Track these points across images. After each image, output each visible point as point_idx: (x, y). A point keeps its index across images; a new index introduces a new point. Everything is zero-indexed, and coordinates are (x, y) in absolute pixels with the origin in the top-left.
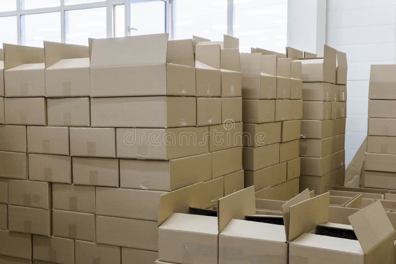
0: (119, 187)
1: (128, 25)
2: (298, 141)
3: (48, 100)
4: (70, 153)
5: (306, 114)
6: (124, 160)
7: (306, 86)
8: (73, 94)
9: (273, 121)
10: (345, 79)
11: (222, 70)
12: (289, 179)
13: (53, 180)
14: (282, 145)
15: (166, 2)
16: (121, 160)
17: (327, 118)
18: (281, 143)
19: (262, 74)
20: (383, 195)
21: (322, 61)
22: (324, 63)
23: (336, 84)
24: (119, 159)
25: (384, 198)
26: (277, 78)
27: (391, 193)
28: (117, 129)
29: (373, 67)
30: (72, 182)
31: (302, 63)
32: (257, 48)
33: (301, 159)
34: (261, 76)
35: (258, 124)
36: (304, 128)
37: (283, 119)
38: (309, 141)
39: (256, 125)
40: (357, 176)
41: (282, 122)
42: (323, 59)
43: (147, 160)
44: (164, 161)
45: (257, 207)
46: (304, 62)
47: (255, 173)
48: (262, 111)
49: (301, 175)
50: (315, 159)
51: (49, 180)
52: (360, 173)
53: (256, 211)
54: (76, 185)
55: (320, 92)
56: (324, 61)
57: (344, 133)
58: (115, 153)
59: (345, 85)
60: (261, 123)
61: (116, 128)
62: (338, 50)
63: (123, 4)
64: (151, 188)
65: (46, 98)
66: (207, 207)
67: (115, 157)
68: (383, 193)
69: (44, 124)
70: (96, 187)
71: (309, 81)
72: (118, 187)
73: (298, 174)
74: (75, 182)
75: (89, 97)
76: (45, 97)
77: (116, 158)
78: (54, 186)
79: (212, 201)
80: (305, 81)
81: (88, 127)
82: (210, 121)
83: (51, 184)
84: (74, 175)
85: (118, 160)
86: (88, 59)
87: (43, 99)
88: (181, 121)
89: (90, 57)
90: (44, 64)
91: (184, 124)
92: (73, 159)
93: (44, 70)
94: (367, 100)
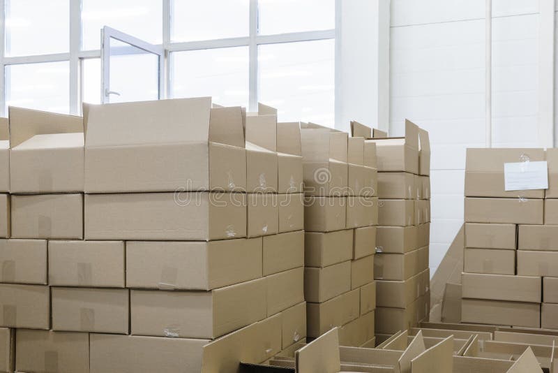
0: (130, 333)
1: (105, 88)
2: (372, 257)
3: (13, 197)
4: (48, 281)
5: (383, 217)
6: (137, 292)
7: (382, 177)
8: (54, 189)
9: (344, 228)
10: (428, 169)
11: (279, 154)
12: (362, 313)
13: (18, 325)
14: (355, 263)
15: (159, 56)
16: (132, 292)
17: (409, 223)
18: (353, 260)
19: (331, 160)
20: (491, 334)
21: (402, 142)
22: (406, 144)
23: (419, 175)
24: (130, 289)
25: (493, 339)
26: (348, 166)
27: (501, 330)
28: (127, 242)
29: (469, 151)
30: (51, 327)
31: (377, 144)
32: (310, 123)
33: (377, 283)
34: (330, 163)
35: (326, 232)
36: (380, 238)
37: (356, 225)
38: (386, 256)
39: (323, 234)
40: (438, 305)
41: (354, 229)
42: (404, 140)
43: (176, 290)
44: (205, 291)
45: (342, 359)
46: (379, 143)
47: (321, 305)
48: (331, 214)
49: (377, 307)
50: (397, 283)
51: (12, 325)
52: (442, 300)
53: (342, 366)
54: (56, 331)
55: (402, 186)
56: (406, 142)
57: (428, 244)
58: (123, 281)
59: (428, 176)
60: (329, 232)
61: (125, 241)
62: (420, 127)
63: (99, 57)
64: (181, 335)
65: (9, 195)
66: (260, 361)
67: (123, 286)
68: (492, 330)
69: (6, 234)
70: (91, 335)
71: (385, 170)
72: (127, 333)
73: (373, 306)
74: (55, 327)
75: (83, 193)
76: (8, 193)
77: (126, 288)
78: (19, 333)
79: (268, 351)
80: (380, 170)
81: (80, 240)
82: (265, 229)
83: (14, 331)
84: (53, 316)
85: (127, 291)
86: (82, 134)
87: (5, 195)
88: (227, 230)
89: (85, 132)
90: (8, 141)
91: (231, 234)
92: (54, 290)
93: (9, 151)
94: (463, 197)
